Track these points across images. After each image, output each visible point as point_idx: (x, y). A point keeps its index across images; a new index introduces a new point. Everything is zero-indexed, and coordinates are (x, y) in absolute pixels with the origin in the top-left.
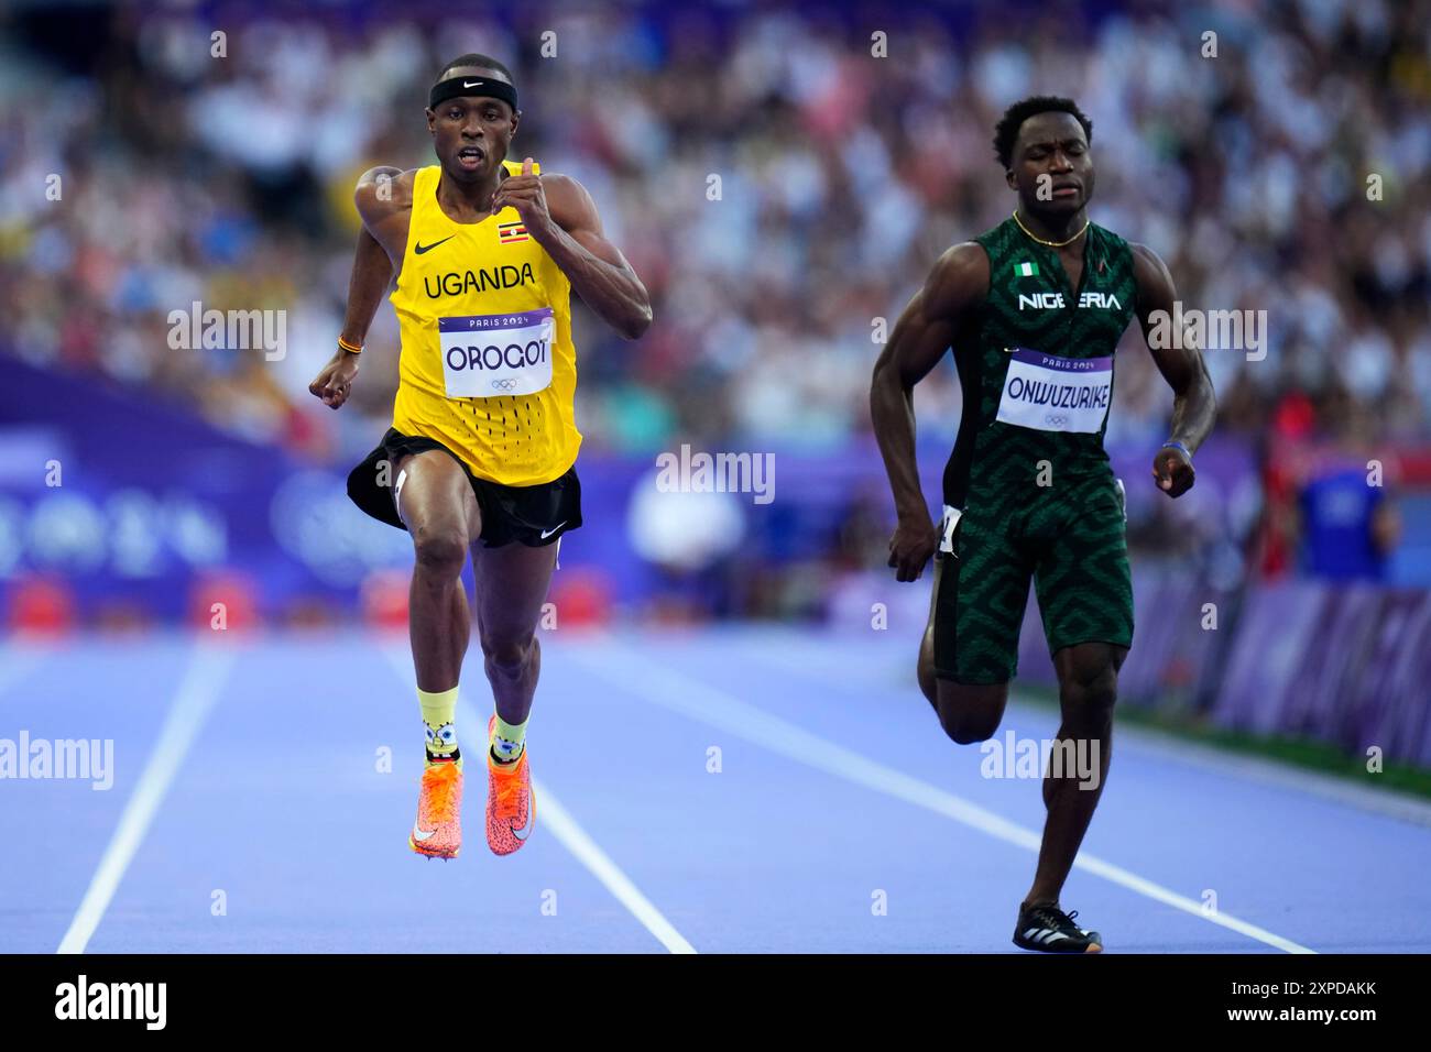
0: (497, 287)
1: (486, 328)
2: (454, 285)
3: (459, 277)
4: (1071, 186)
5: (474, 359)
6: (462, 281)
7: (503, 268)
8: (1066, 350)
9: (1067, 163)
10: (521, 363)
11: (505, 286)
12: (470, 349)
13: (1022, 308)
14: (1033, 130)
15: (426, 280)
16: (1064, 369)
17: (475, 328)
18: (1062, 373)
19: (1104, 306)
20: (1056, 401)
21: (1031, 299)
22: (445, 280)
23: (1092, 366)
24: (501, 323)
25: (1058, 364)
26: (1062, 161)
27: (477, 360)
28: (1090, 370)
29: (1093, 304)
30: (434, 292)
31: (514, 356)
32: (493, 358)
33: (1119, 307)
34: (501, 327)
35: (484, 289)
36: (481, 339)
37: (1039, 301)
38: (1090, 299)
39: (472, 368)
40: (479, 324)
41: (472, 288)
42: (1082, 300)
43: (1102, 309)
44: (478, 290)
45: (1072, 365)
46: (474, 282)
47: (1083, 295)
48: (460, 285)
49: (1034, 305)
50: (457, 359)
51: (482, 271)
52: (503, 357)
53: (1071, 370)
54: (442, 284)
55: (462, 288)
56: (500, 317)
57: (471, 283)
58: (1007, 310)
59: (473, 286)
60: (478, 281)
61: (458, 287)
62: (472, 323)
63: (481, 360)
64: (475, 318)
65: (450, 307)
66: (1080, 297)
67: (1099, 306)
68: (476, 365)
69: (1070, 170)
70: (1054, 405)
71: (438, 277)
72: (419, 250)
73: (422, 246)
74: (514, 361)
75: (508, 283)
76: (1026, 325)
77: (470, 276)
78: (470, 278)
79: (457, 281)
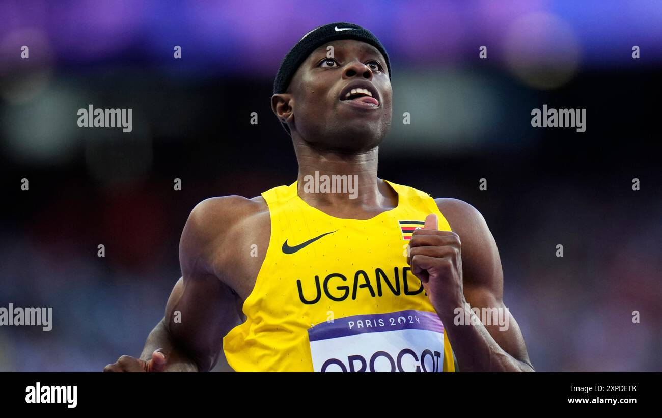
0: (397, 293)
2: (339, 288)
3: (344, 279)
5: (357, 369)
6: (350, 283)
7: (406, 269)
11: (407, 293)
12: (351, 359)
15: (299, 282)
17: (355, 332)
22: (326, 281)
24: (387, 323)
30: (310, 296)
35: (380, 294)
36: (368, 345)
41: (363, 293)
44: (373, 295)
46: (368, 284)
48: (347, 288)
51: (378, 271)
54: (322, 287)
55: (349, 293)
57: (362, 286)
59: (367, 289)
60: (374, 283)
61: (344, 291)
62: (351, 326)
63: (367, 369)
65: (329, 312)
71: (317, 278)
72: (287, 249)
73: (290, 244)
75: (409, 290)
77: (361, 276)
78: (361, 280)
79: (342, 283)
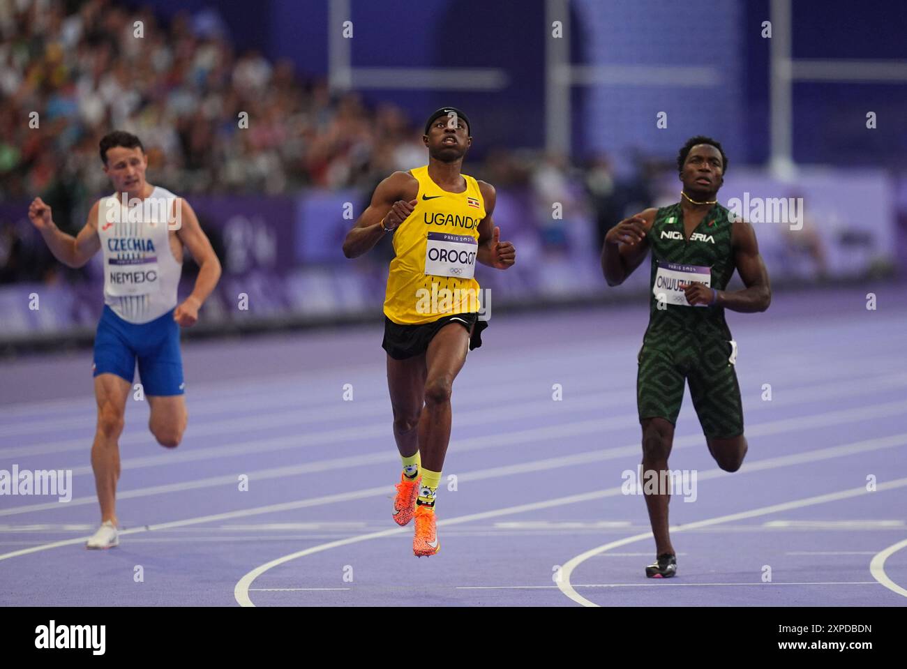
0: (462, 226)
1: (452, 241)
2: (441, 220)
3: (443, 216)
4: (708, 180)
5: (443, 255)
6: (445, 218)
7: (467, 218)
8: (681, 261)
9: (708, 167)
10: (466, 262)
11: (466, 227)
12: (442, 250)
13: (662, 237)
14: (696, 150)
15: (426, 213)
16: (678, 270)
17: (447, 240)
18: (676, 272)
19: (704, 240)
20: (676, 288)
21: (667, 233)
22: (436, 216)
23: (695, 270)
24: (459, 240)
25: (675, 267)
26: (705, 166)
27: (444, 257)
28: (693, 272)
29: (698, 239)
30: (429, 220)
31: (463, 257)
32: (453, 256)
33: (713, 242)
34: (459, 241)
35: (456, 226)
36: (449, 246)
37: (671, 235)
38: (697, 236)
39: (441, 260)
40: (449, 238)
41: (450, 223)
42: (693, 236)
43: (702, 242)
44: (453, 225)
45: (682, 268)
46: (452, 221)
47: (694, 234)
48: (443, 220)
49: (668, 236)
50: (434, 254)
51: (457, 216)
52: (458, 257)
53: (682, 271)
54: (434, 218)
55: (444, 222)
56: (459, 237)
57: (449, 221)
58: (656, 238)
60: (454, 221)
62: (445, 237)
63: (447, 257)
64: (447, 235)
65: (436, 229)
66: (692, 234)
67: (701, 240)
68: (443, 259)
69: (708, 171)
70: (676, 290)
71: (432, 214)
72: (425, 198)
73: (426, 196)
74: (463, 260)
76: (664, 246)
77: (450, 217)
78: (450, 218)
79: (442, 218)
